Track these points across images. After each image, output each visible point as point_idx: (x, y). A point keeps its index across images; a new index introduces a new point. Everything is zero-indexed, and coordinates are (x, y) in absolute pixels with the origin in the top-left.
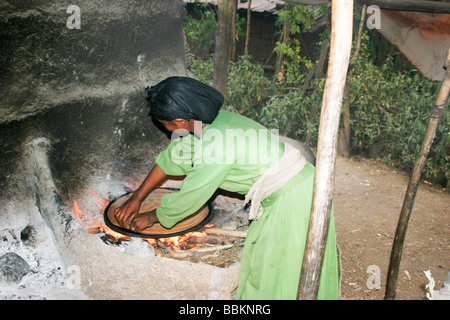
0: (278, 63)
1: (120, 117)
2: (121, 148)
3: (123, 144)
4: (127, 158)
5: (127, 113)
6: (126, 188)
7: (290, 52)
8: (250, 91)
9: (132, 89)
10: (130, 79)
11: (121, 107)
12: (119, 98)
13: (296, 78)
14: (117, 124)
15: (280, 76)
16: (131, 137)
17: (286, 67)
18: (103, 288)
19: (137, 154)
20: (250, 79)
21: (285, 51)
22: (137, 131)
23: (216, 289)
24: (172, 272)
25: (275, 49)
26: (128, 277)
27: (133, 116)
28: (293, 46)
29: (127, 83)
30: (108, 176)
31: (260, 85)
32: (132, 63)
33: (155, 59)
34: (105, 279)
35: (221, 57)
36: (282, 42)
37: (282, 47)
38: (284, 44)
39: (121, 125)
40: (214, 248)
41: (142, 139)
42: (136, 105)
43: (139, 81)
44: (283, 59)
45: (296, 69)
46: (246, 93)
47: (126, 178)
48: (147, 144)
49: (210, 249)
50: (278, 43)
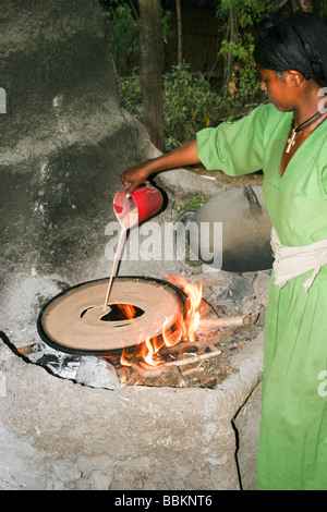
0: (227, 69)
1: (40, 188)
2: (45, 229)
3: (48, 224)
4: (55, 242)
5: (48, 181)
6: (59, 283)
7: (242, 53)
8: (194, 113)
9: (51, 147)
10: (47, 133)
11: (41, 175)
12: (36, 161)
13: (252, 87)
14: (36, 198)
15: (232, 87)
16: (57, 213)
17: (238, 74)
18: (56, 436)
19: (68, 235)
20: (191, 97)
21: (235, 53)
22: (65, 204)
23: (212, 420)
24: (150, 404)
25: (222, 50)
26: (90, 419)
27: (57, 183)
28: (245, 43)
29: (43, 139)
30: (33, 270)
31: (207, 104)
32: (46, 109)
33: (76, 100)
34: (58, 424)
35: (150, 73)
36: (229, 40)
37: (231, 48)
38: (232, 43)
39: (43, 199)
40: (195, 358)
41: (73, 213)
42: (60, 168)
43: (59, 133)
44: (233, 64)
45: (251, 75)
46: (189, 116)
47: (57, 270)
48: (79, 218)
49: (191, 361)
50: (224, 42)
